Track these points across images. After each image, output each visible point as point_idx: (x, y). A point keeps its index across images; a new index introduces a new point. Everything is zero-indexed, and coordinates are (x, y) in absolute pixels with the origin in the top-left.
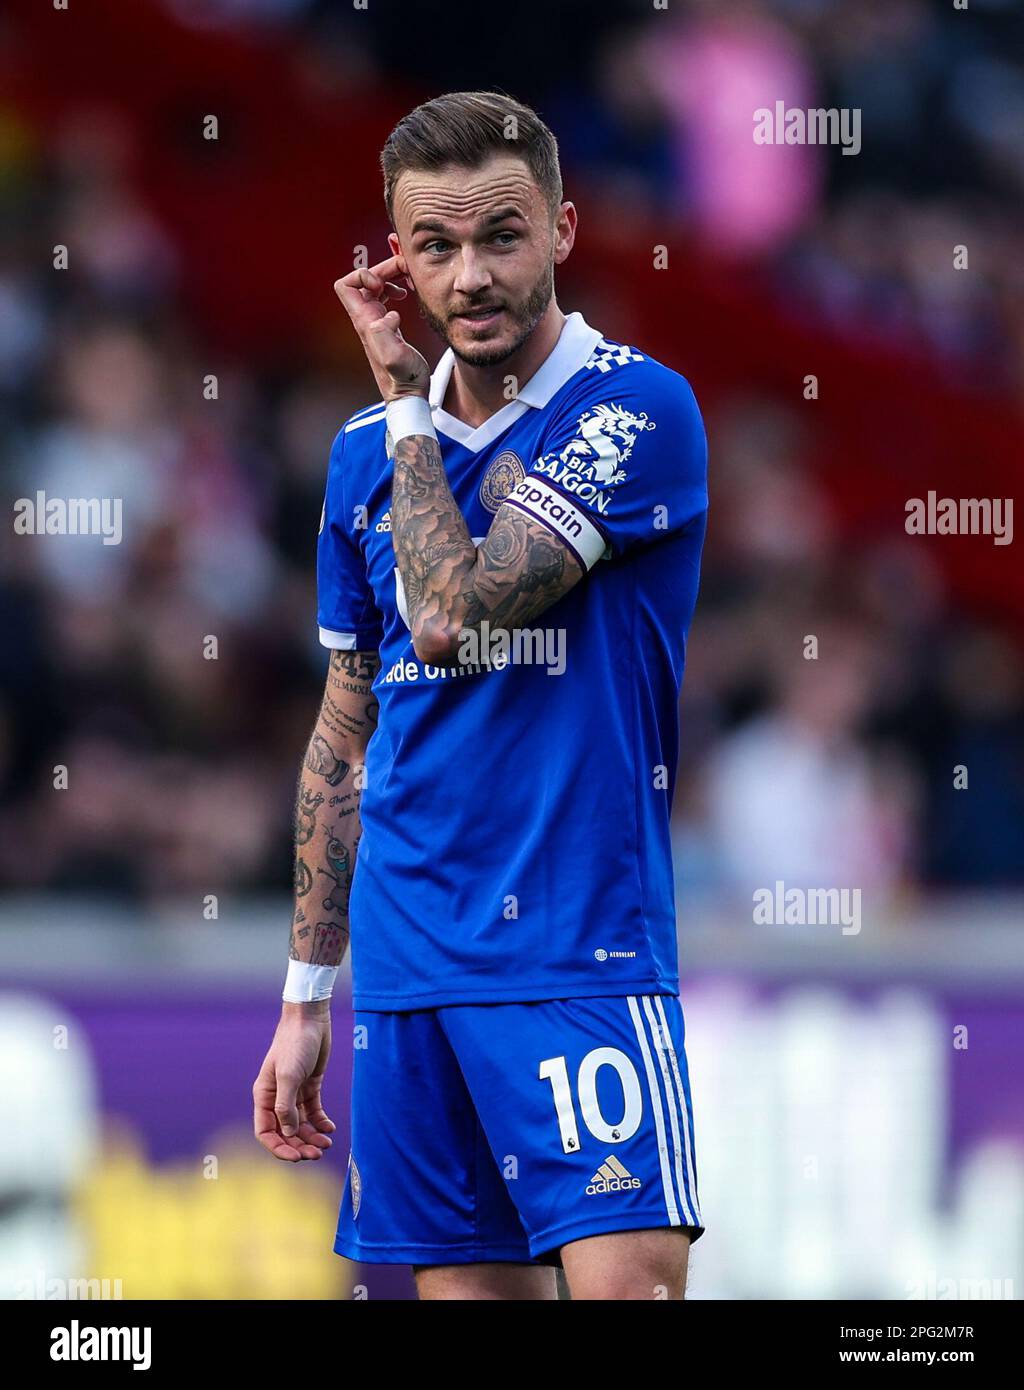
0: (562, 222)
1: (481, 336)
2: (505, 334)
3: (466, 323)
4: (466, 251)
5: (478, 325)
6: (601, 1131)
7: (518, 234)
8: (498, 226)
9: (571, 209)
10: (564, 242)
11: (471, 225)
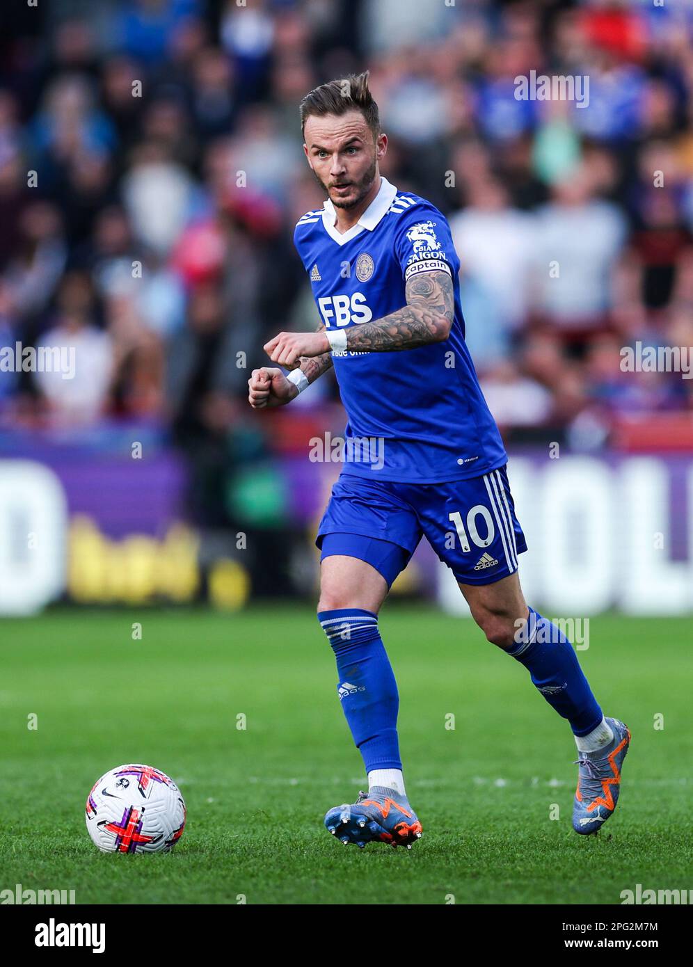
0: (381, 143)
1: (343, 195)
2: (353, 194)
3: (336, 189)
4: (335, 156)
5: (341, 191)
6: (480, 543)
7: (358, 149)
8: (349, 145)
9: (385, 137)
10: (382, 152)
11: (337, 146)
